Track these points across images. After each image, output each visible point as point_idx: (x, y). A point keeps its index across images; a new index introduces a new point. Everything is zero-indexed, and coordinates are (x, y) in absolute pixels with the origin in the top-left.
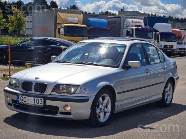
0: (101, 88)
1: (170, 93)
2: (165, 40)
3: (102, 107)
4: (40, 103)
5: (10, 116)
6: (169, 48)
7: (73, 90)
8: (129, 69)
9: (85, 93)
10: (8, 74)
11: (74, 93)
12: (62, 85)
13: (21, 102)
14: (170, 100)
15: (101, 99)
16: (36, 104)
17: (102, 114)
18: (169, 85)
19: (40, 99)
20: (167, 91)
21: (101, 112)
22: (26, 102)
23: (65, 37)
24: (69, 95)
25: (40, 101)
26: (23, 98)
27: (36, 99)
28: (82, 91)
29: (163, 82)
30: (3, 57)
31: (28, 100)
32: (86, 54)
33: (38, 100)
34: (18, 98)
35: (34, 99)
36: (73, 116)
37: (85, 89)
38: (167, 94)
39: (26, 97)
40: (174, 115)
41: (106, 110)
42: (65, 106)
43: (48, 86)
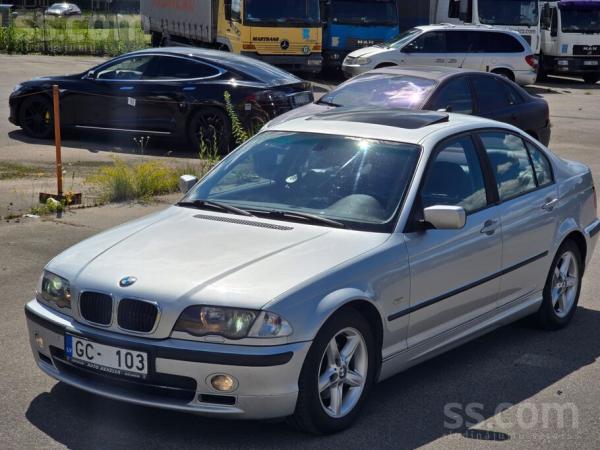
0: (331, 313)
1: (569, 283)
2: (577, 28)
3: (338, 369)
4: (138, 368)
5: (49, 390)
6: (590, 55)
7: (239, 325)
8: (429, 231)
9: (279, 334)
10: (56, 194)
11: (245, 334)
12: (206, 309)
13: (77, 356)
14: (568, 304)
15: (333, 344)
16: (124, 367)
17: (336, 393)
18: (568, 256)
19: (135, 353)
20: (560, 277)
21: (333, 386)
22: (93, 361)
23: (248, 28)
24: (227, 341)
25: (136, 361)
26: (84, 348)
27: (124, 352)
28: (270, 328)
29: (545, 253)
30: (45, 115)
31: (99, 354)
32: (289, 180)
33: (129, 357)
34: (68, 344)
35: (118, 353)
36: (240, 407)
37: (278, 322)
38: (558, 286)
39: (92, 344)
40: (576, 368)
41: (350, 377)
42: (216, 378)
43: (161, 310)
